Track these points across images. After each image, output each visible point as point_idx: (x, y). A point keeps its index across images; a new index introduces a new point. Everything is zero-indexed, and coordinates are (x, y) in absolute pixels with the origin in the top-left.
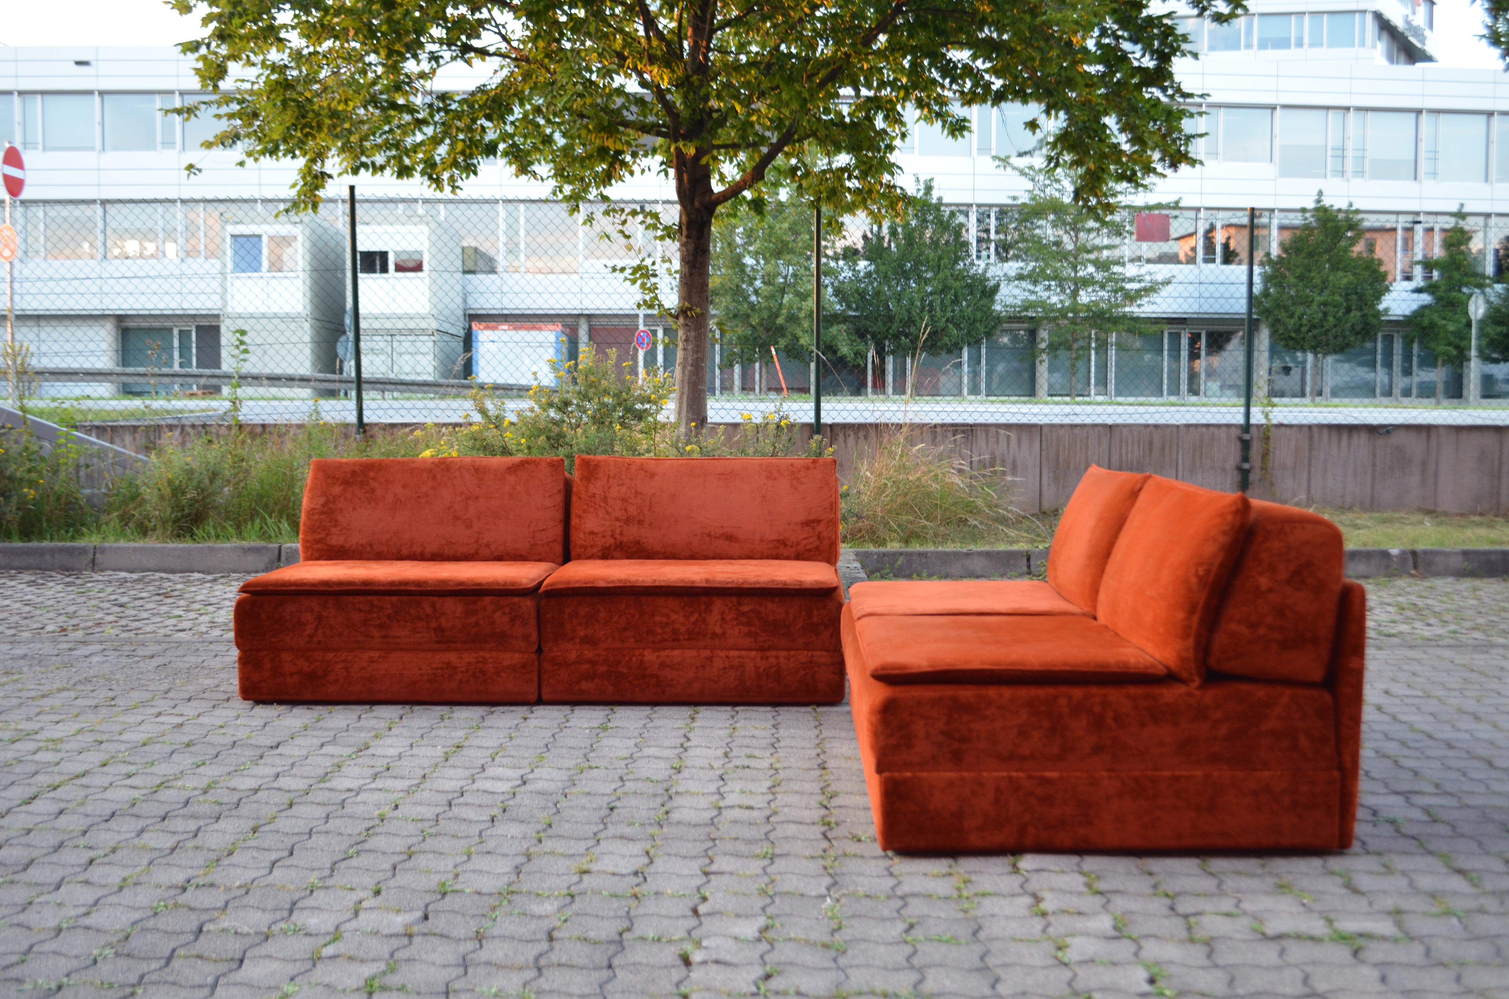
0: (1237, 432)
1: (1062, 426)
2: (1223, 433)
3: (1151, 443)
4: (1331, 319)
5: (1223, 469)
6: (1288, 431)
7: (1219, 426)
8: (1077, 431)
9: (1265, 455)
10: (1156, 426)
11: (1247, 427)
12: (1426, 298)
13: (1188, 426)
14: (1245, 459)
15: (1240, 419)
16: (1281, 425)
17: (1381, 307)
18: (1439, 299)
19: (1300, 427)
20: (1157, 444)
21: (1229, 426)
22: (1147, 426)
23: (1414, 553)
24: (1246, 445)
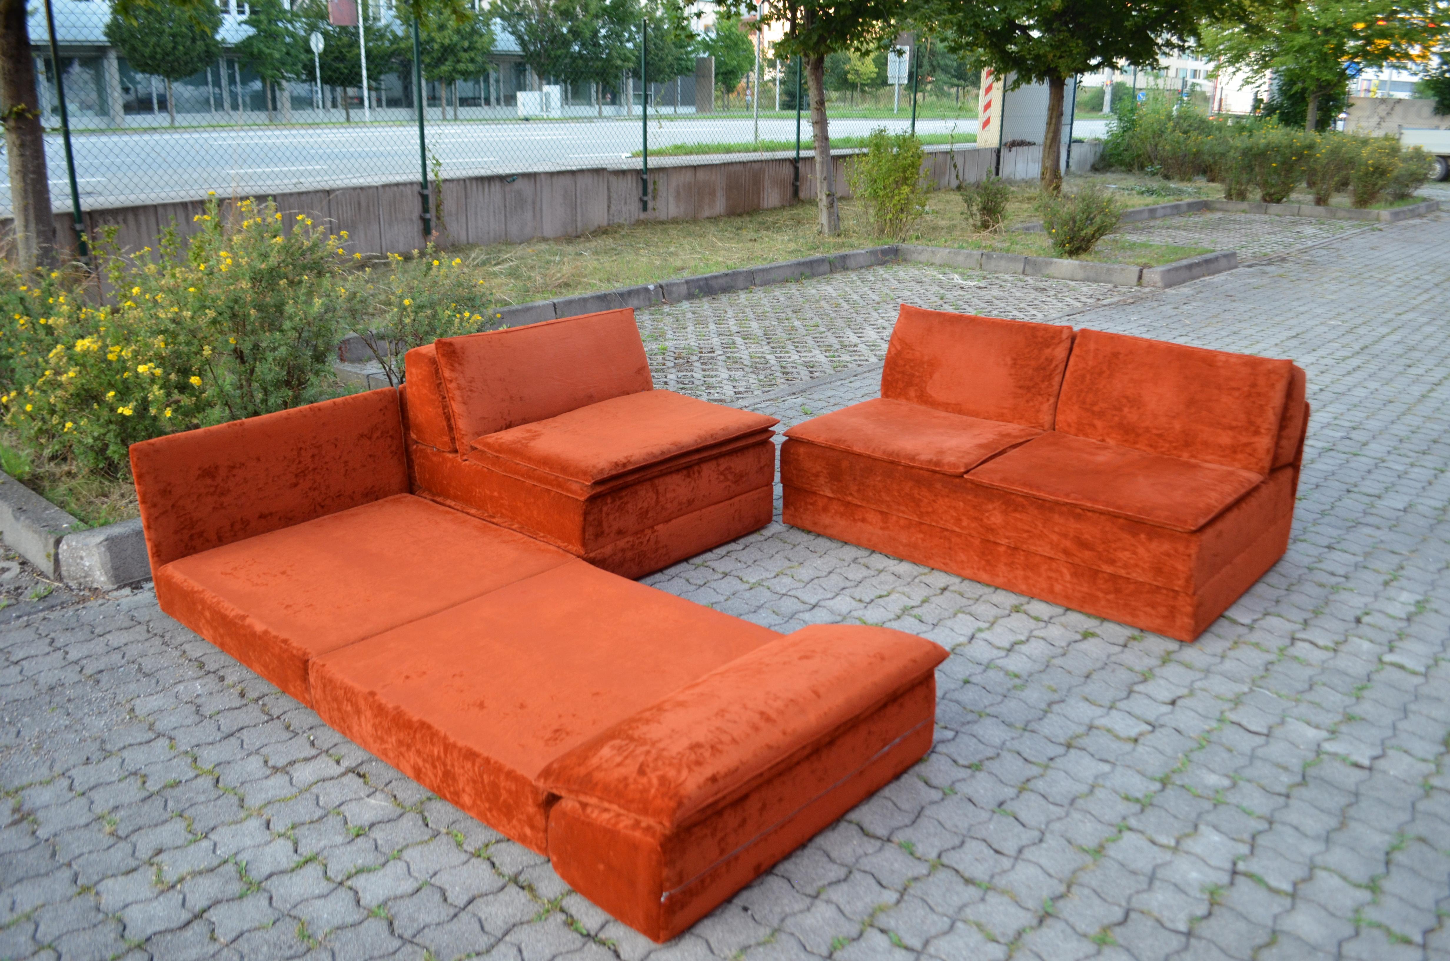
0: (417, 188)
1: (291, 194)
2: (408, 190)
3: (359, 204)
4: (181, 48)
5: (411, 220)
6: (451, 185)
7: (405, 184)
8: (303, 198)
9: (438, 207)
10: (362, 188)
11: (424, 184)
12: (251, 31)
13: (384, 186)
14: (425, 209)
15: (419, 178)
16: (445, 181)
17: (218, 37)
18: (260, 31)
19: (458, 180)
20: (364, 204)
21: (412, 184)
22: (355, 189)
23: (661, 286)
24: (425, 198)
